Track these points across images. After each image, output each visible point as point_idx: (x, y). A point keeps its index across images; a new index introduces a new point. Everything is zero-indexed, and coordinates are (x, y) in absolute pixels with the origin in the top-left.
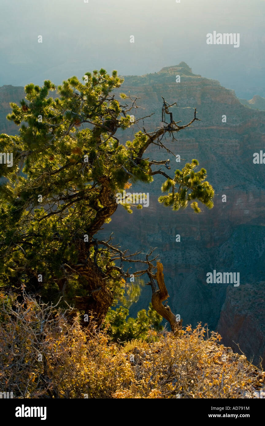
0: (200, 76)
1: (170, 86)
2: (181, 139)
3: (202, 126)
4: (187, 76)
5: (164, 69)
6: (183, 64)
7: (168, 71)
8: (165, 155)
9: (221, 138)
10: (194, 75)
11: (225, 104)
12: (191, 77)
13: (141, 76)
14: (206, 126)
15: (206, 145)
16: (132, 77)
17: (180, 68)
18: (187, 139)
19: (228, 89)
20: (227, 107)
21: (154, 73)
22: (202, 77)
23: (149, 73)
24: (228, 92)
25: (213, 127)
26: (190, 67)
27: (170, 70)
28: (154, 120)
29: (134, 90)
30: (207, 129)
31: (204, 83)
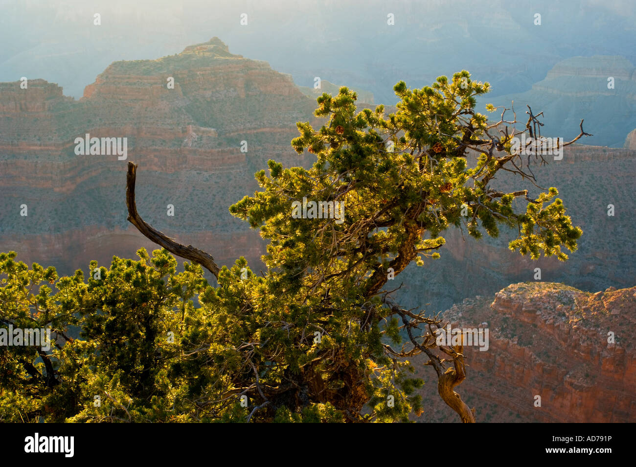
0: (242, 57)
1: (198, 73)
2: (220, 150)
3: (249, 129)
4: (223, 58)
5: (188, 49)
6: (215, 41)
7: (194, 52)
8: (198, 173)
9: (278, 144)
10: (232, 56)
11: (280, 95)
12: (227, 58)
13: (155, 60)
14: (255, 128)
15: (257, 155)
16: (142, 62)
17: (212, 46)
18: (228, 148)
19: (282, 73)
20: (283, 99)
21: (174, 55)
22: (244, 58)
23: (166, 56)
24: (283, 78)
25: (264, 130)
26: (226, 45)
27: (198, 49)
28: (179, 124)
29: (146, 81)
30: (257, 133)
31: (247, 66)
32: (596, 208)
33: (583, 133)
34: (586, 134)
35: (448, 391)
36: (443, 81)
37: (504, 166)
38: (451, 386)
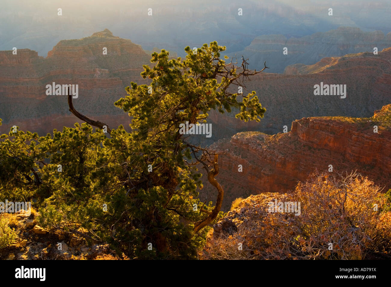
0: (119, 37)
1: (99, 45)
2: (111, 79)
3: (124, 69)
4: (110, 38)
5: (94, 34)
6: (107, 30)
7: (97, 35)
8: (101, 89)
9: (136, 76)
10: (114, 37)
11: (136, 54)
12: (112, 38)
13: (80, 39)
14: (126, 69)
15: (127, 81)
16: (74, 40)
17: (105, 33)
18: (114, 78)
19: (137, 44)
20: (138, 56)
21: (88, 37)
22: (120, 38)
23: (85, 37)
24: (137, 47)
25: (130, 69)
26: (111, 32)
27: (99, 34)
28: (92, 68)
29: (76, 49)
30: (127, 71)
31: (121, 42)
32: (273, 99)
33: (266, 67)
34: (267, 68)
35: (212, 179)
36: (206, 46)
37: (232, 82)
38: (213, 177)
